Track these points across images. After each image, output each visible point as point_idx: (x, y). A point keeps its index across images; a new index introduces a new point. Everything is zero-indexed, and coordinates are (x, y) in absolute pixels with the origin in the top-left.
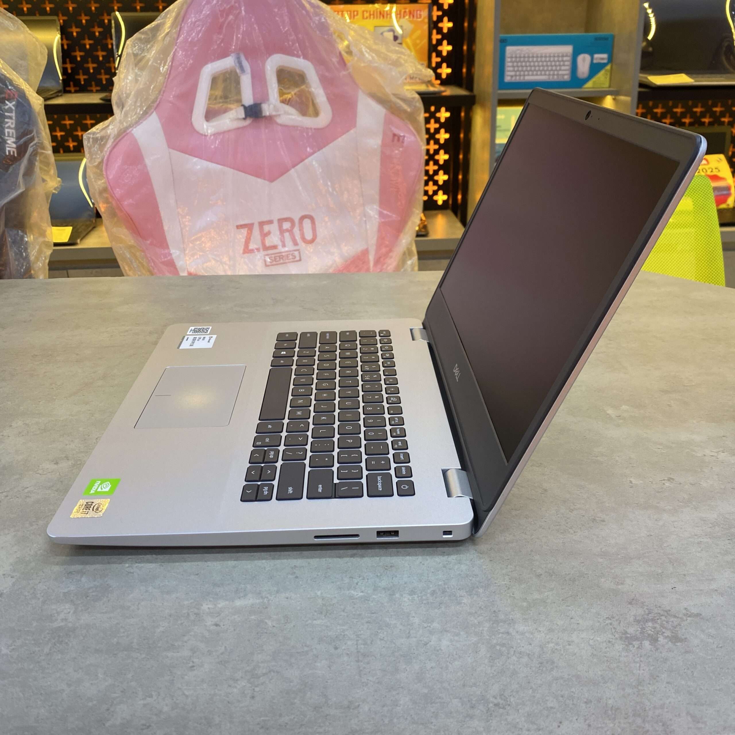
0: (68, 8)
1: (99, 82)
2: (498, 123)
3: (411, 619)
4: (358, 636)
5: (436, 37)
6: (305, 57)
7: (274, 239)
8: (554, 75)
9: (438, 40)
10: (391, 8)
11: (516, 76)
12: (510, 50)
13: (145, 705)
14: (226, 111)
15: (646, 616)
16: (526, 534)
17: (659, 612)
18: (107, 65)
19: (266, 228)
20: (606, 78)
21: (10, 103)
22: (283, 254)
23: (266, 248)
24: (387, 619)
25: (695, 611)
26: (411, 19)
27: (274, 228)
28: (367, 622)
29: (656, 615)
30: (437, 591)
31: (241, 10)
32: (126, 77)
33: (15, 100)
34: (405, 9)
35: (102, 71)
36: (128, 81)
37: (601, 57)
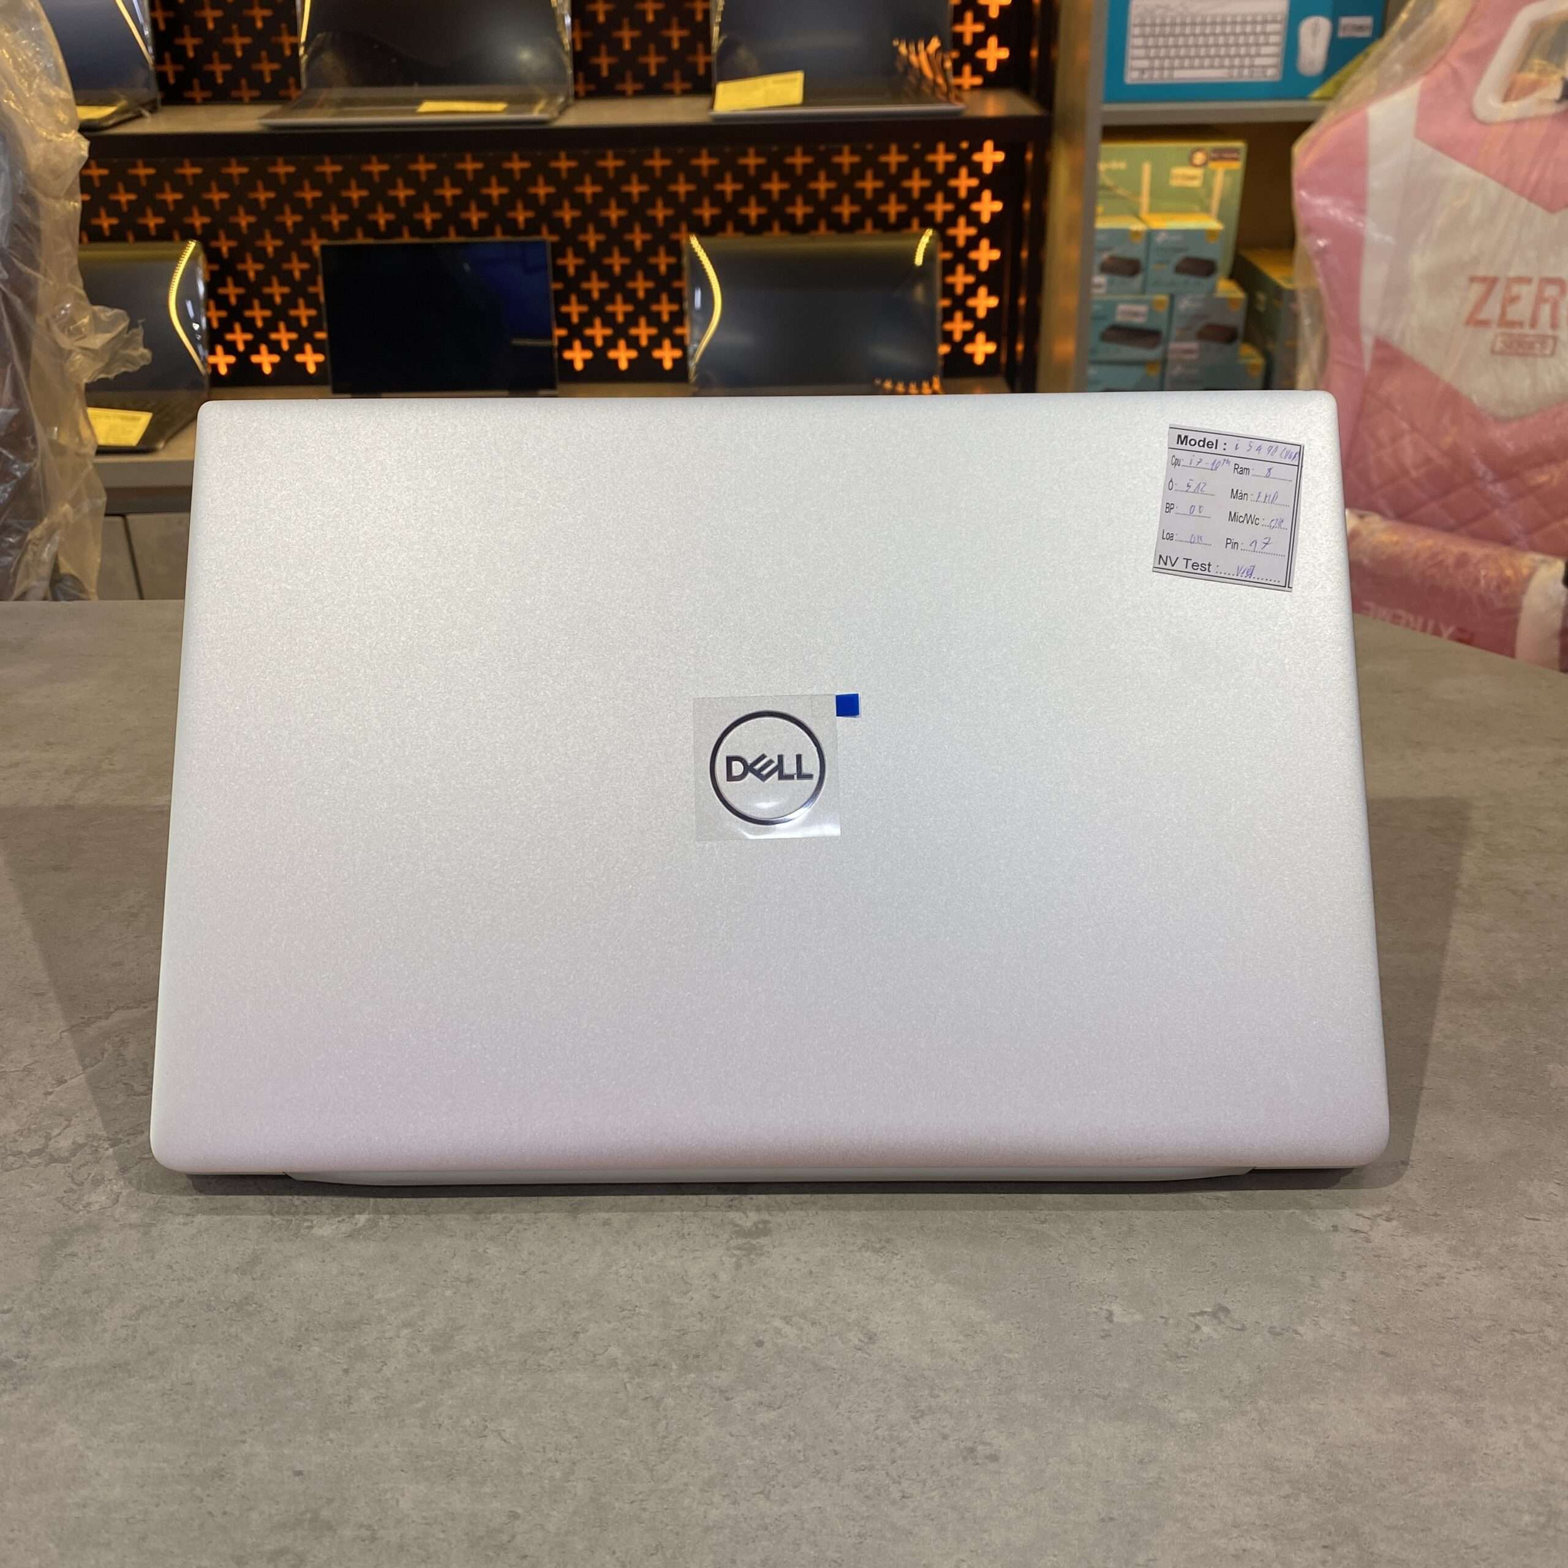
8: (1242, 67)
11: (1152, 69)
37: (1357, 24)
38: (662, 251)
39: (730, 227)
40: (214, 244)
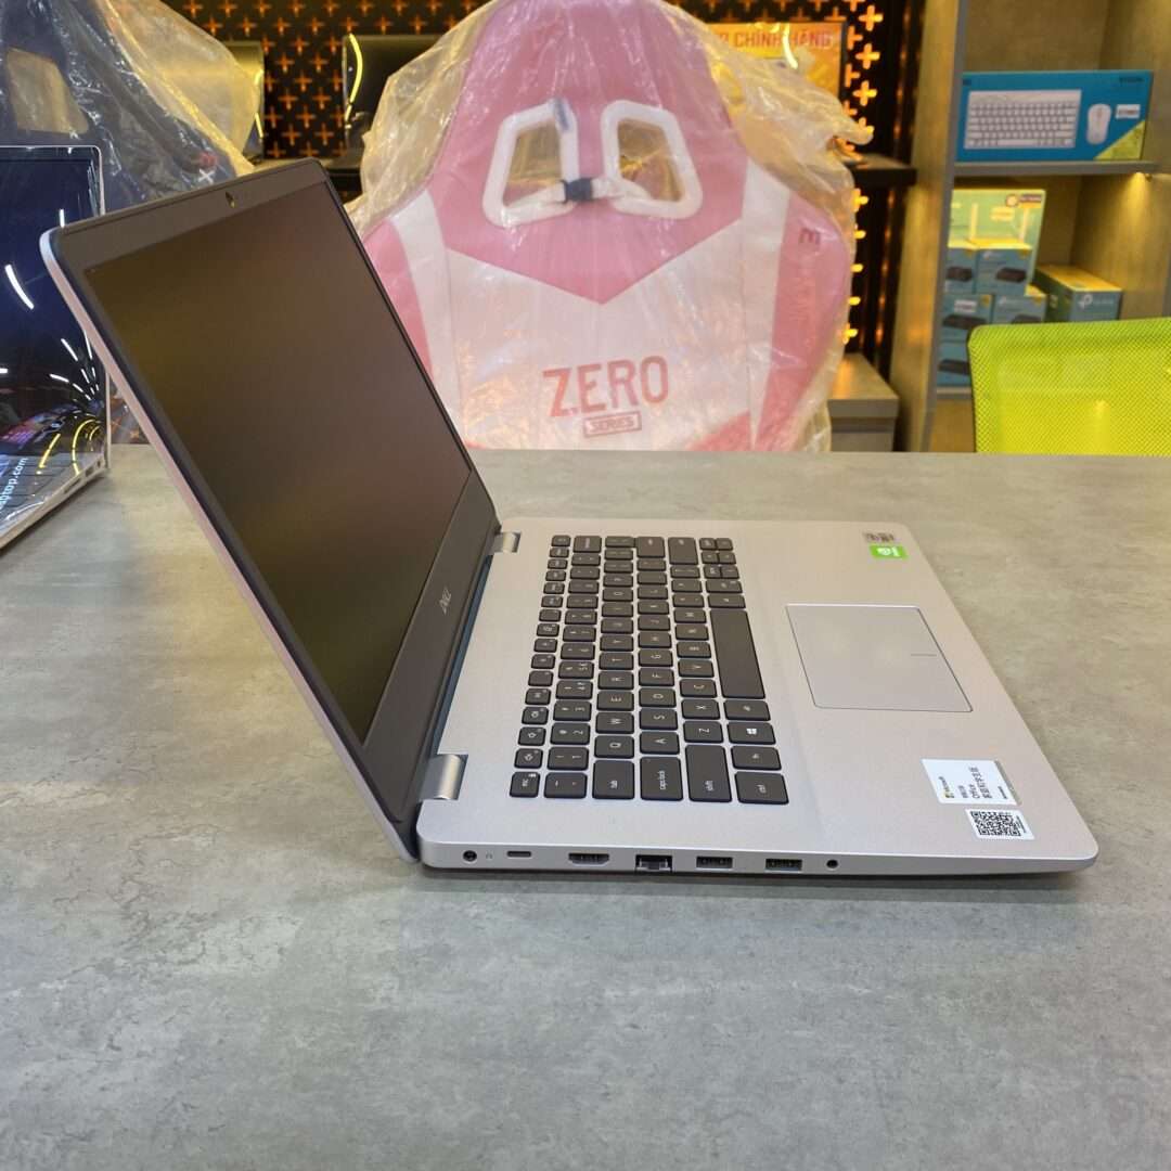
0: (277, 29)
1: (317, 143)
2: (954, 215)
3: (960, 1039)
4: (874, 1062)
5: (851, 75)
6: (667, 106)
7: (600, 394)
8: (1047, 138)
9: (853, 81)
10: (782, 29)
11: (983, 139)
12: (975, 96)
13: (539, 1154)
14: (536, 189)
16: (1130, 905)
18: (331, 116)
19: (590, 377)
20: (1136, 143)
21: (207, 172)
22: (615, 418)
23: (587, 408)
24: (919, 1037)
26: (814, 46)
27: (601, 376)
28: (886, 1040)
30: (995, 994)
31: (568, 30)
32: (386, 135)
33: (215, 167)
34: (804, 30)
35: (324, 126)
36: (390, 141)
37: (1128, 110)
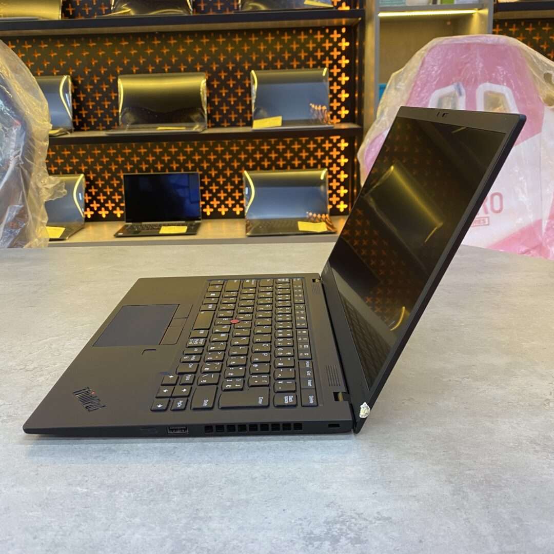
5: (336, 87)
9: (338, 90)
15: (337, 519)
17: (352, 514)
25: (385, 515)
29: (347, 518)
38: (236, 176)
39: (258, 168)
40: (88, 175)
